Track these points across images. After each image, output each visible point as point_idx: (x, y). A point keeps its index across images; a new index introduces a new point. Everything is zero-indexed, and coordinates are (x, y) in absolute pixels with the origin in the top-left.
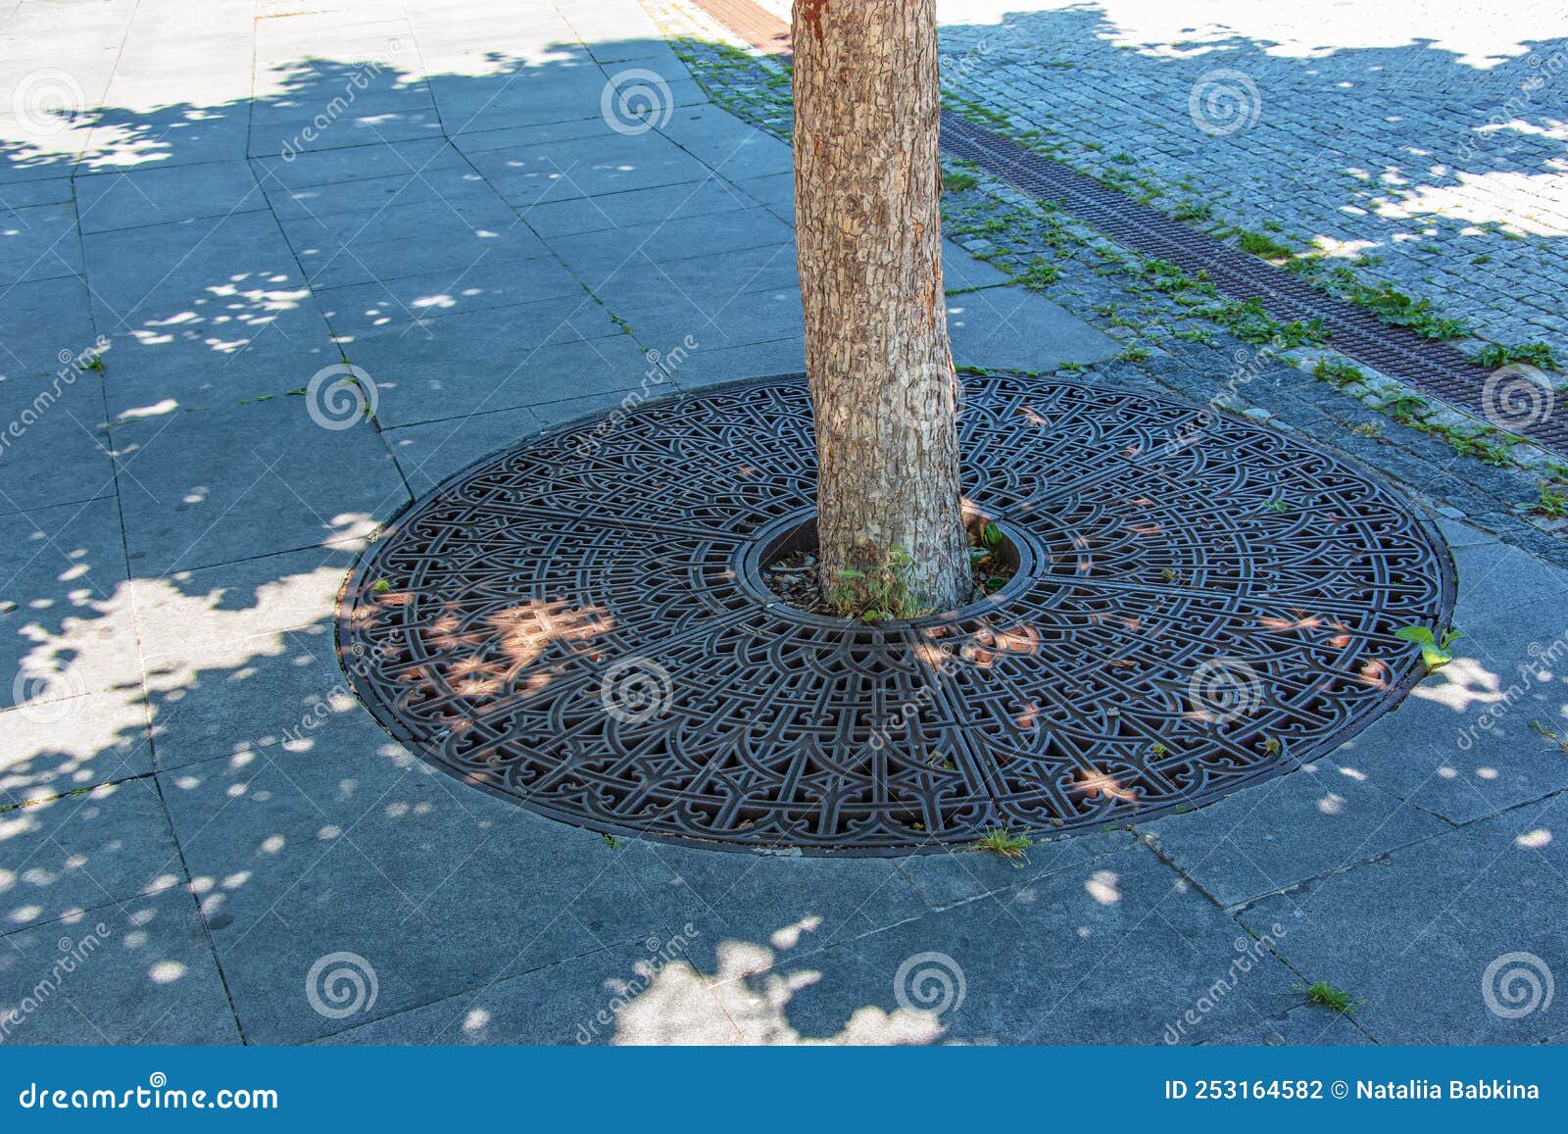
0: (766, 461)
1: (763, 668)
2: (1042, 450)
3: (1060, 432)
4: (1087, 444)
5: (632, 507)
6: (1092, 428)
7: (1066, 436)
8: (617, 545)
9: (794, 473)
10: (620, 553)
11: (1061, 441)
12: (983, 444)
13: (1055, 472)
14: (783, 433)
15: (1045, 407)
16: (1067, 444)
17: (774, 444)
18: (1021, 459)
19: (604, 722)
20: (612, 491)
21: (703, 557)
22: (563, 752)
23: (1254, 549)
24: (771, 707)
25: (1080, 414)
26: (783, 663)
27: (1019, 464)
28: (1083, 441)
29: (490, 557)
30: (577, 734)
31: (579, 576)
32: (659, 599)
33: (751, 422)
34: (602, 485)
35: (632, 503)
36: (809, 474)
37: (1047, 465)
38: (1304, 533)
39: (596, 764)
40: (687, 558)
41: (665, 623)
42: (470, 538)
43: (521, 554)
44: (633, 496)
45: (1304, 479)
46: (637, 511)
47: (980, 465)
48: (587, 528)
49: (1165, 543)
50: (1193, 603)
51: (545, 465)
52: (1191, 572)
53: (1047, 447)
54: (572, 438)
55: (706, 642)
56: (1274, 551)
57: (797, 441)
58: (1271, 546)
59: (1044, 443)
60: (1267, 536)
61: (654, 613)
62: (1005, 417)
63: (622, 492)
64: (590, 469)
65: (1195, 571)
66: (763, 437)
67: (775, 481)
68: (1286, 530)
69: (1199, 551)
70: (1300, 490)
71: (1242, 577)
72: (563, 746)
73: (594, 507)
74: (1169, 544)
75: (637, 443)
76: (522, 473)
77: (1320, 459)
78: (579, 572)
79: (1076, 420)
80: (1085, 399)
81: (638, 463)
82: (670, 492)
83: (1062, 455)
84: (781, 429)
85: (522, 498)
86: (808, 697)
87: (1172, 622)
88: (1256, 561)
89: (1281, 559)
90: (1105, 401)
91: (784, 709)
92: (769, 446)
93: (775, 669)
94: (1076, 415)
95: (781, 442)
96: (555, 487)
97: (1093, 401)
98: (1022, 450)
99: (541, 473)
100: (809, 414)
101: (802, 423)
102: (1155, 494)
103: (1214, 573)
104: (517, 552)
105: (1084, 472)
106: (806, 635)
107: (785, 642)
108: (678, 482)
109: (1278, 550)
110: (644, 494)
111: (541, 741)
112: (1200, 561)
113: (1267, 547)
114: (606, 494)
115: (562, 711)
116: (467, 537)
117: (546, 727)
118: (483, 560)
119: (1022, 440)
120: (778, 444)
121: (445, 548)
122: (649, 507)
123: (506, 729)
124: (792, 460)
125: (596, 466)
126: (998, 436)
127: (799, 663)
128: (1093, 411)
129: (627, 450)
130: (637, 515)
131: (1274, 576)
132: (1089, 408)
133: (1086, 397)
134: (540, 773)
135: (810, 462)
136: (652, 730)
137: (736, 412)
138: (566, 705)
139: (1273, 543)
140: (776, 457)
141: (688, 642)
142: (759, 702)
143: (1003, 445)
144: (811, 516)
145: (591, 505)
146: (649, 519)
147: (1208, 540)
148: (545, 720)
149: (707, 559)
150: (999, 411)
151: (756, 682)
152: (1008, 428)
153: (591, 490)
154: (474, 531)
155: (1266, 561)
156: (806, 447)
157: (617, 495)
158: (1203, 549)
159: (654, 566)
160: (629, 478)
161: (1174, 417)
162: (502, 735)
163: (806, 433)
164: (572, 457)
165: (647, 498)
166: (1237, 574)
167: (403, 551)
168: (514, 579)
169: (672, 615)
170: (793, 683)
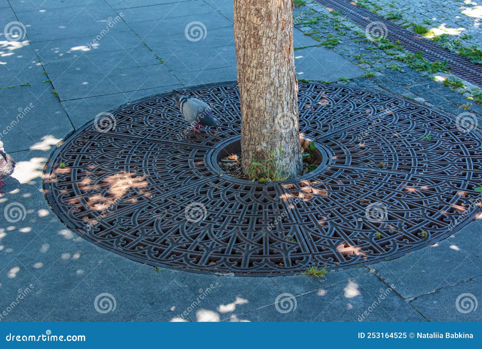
0: (219, 117)
1: (219, 200)
2: (332, 114)
3: (339, 106)
4: (350, 112)
5: (165, 135)
6: (352, 105)
7: (341, 108)
8: (159, 150)
9: (231, 122)
10: (160, 153)
11: (339, 110)
12: (308, 111)
13: (337, 123)
14: (226, 105)
15: (333, 96)
16: (342, 111)
17: (223, 110)
18: (323, 117)
19: (154, 221)
20: (157, 128)
21: (194, 155)
22: (137, 233)
23: (418, 155)
24: (222, 216)
25: (347, 99)
26: (227, 198)
27: (322, 119)
28: (348, 110)
29: (107, 154)
30: (143, 226)
31: (143, 163)
32: (176, 172)
33: (213, 100)
34: (153, 126)
35: (165, 133)
36: (237, 122)
37: (334, 120)
38: (438, 149)
39: (151, 238)
40: (188, 156)
41: (179, 182)
42: (99, 146)
43: (120, 153)
44: (166, 130)
45: (438, 127)
46: (167, 136)
47: (307, 120)
48: (147, 143)
49: (381, 152)
50: (393, 176)
51: (129, 117)
52: (392, 164)
53: (334, 112)
54: (140, 106)
55: (195, 190)
56: (426, 156)
57: (232, 108)
58: (425, 154)
59: (332, 111)
60: (423, 149)
61: (174, 178)
62: (317, 100)
63: (161, 128)
64: (148, 119)
65: (394, 163)
66: (218, 107)
67: (223, 125)
68: (431, 147)
69: (395, 155)
70: (437, 131)
71: (412, 166)
72: (137, 231)
73: (149, 135)
74: (383, 152)
75: (167, 108)
76: (119, 120)
77: (445, 118)
78: (144, 160)
79: (345, 102)
80: (349, 93)
81: (168, 117)
82: (180, 128)
83: (340, 116)
84: (225, 104)
85: (120, 130)
86: (237, 212)
87: (384, 184)
88: (418, 160)
89: (428, 159)
90: (357, 94)
91: (227, 217)
92: (221, 111)
93: (223, 201)
94: (345, 99)
95: (226, 109)
96: (133, 126)
97: (353, 94)
98: (323, 113)
99: (128, 120)
100: (237, 98)
101: (234, 101)
102: (377, 132)
103: (401, 164)
104: (118, 152)
105: (349, 123)
106: (236, 187)
107: (227, 190)
108: (184, 125)
109: (427, 155)
110: (170, 130)
111: (128, 229)
112: (396, 159)
113: (423, 154)
114: (154, 129)
115: (137, 217)
116: (97, 146)
117: (130, 223)
118: (104, 155)
119: (324, 109)
120: (224, 110)
121: (88, 151)
122: (172, 134)
123: (114, 224)
124: (230, 116)
125: (150, 118)
126: (314, 108)
127: (233, 199)
128: (352, 98)
129: (163, 111)
130: (167, 138)
131: (426, 166)
132: (351, 97)
133: (350, 92)
134: (128, 242)
135: (237, 117)
136: (174, 225)
137: (207, 97)
138: (138, 214)
139: (426, 152)
140: (224, 115)
141: (188, 190)
142: (217, 214)
143: (315, 111)
144: (238, 139)
145: (148, 133)
146: (172, 139)
147: (399, 151)
148: (130, 220)
149: (196, 156)
150: (314, 98)
151: (216, 206)
152: (318, 105)
153: (148, 127)
154: (100, 144)
155: (423, 160)
156: (236, 111)
157: (159, 130)
158: (397, 154)
159: (174, 159)
160: (164, 123)
161: (385, 101)
162: (112, 227)
163: (236, 106)
164: (140, 114)
165: (171, 131)
166: (411, 165)
167: (71, 151)
168: (117, 163)
169: (181, 178)
170: (231, 207)
